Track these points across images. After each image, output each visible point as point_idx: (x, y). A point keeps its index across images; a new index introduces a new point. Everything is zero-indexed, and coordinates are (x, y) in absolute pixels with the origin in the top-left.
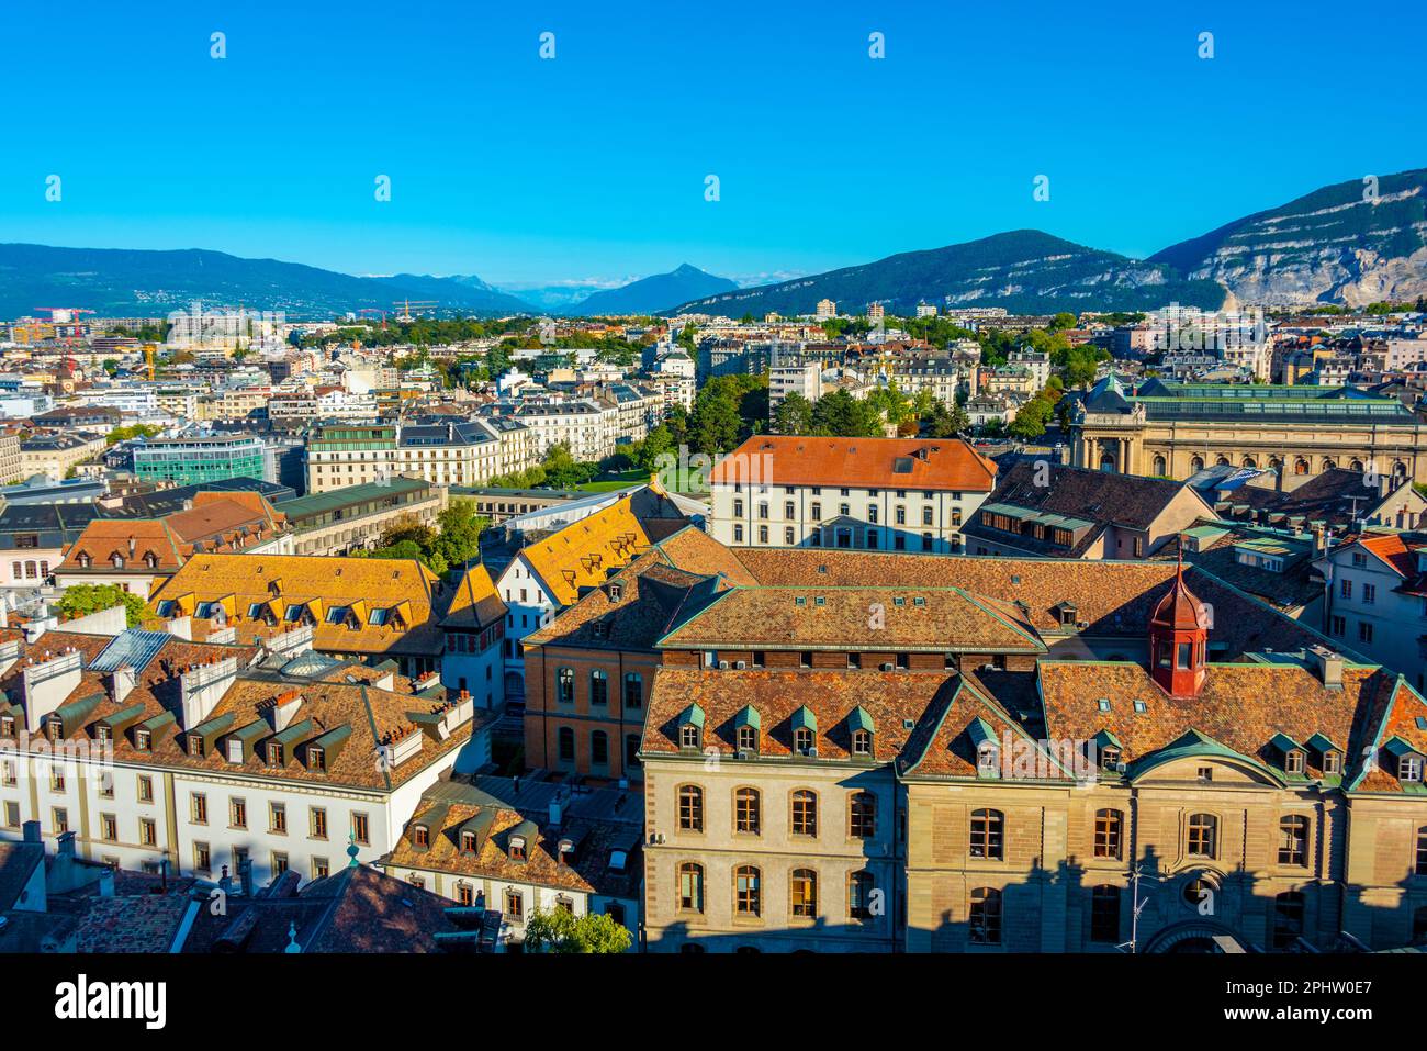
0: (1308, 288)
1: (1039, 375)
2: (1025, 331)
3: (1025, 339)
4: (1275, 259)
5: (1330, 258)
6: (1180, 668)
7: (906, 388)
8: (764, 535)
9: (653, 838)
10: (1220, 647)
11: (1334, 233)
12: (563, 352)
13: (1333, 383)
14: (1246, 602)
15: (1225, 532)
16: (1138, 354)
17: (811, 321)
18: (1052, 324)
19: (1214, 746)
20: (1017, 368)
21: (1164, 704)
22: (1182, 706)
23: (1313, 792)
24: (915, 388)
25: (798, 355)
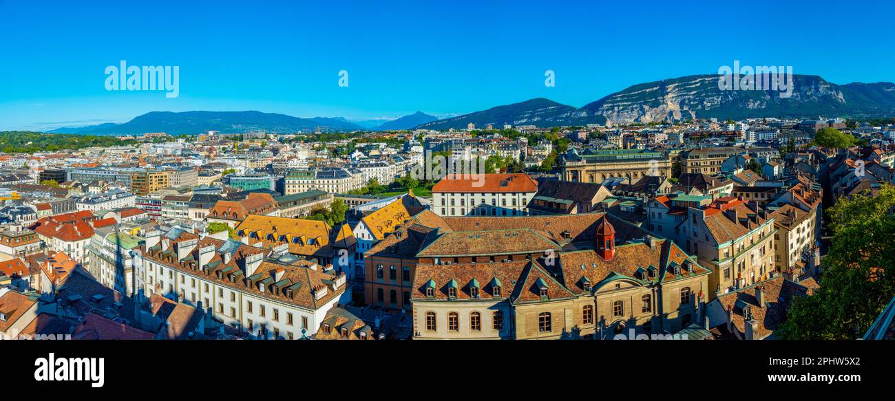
0: (631, 117)
1: (549, 149)
2: (543, 133)
3: (543, 137)
4: (621, 108)
5: (636, 108)
6: (607, 250)
7: (502, 155)
8: (453, 212)
9: (416, 334)
10: (618, 240)
11: (636, 100)
12: (375, 144)
13: (641, 148)
14: (624, 224)
15: (616, 200)
16: (580, 140)
17: (466, 131)
18: (552, 130)
19: (620, 276)
20: (541, 146)
21: (603, 263)
22: (608, 263)
23: (651, 286)
24: (505, 155)
25: (462, 144)
